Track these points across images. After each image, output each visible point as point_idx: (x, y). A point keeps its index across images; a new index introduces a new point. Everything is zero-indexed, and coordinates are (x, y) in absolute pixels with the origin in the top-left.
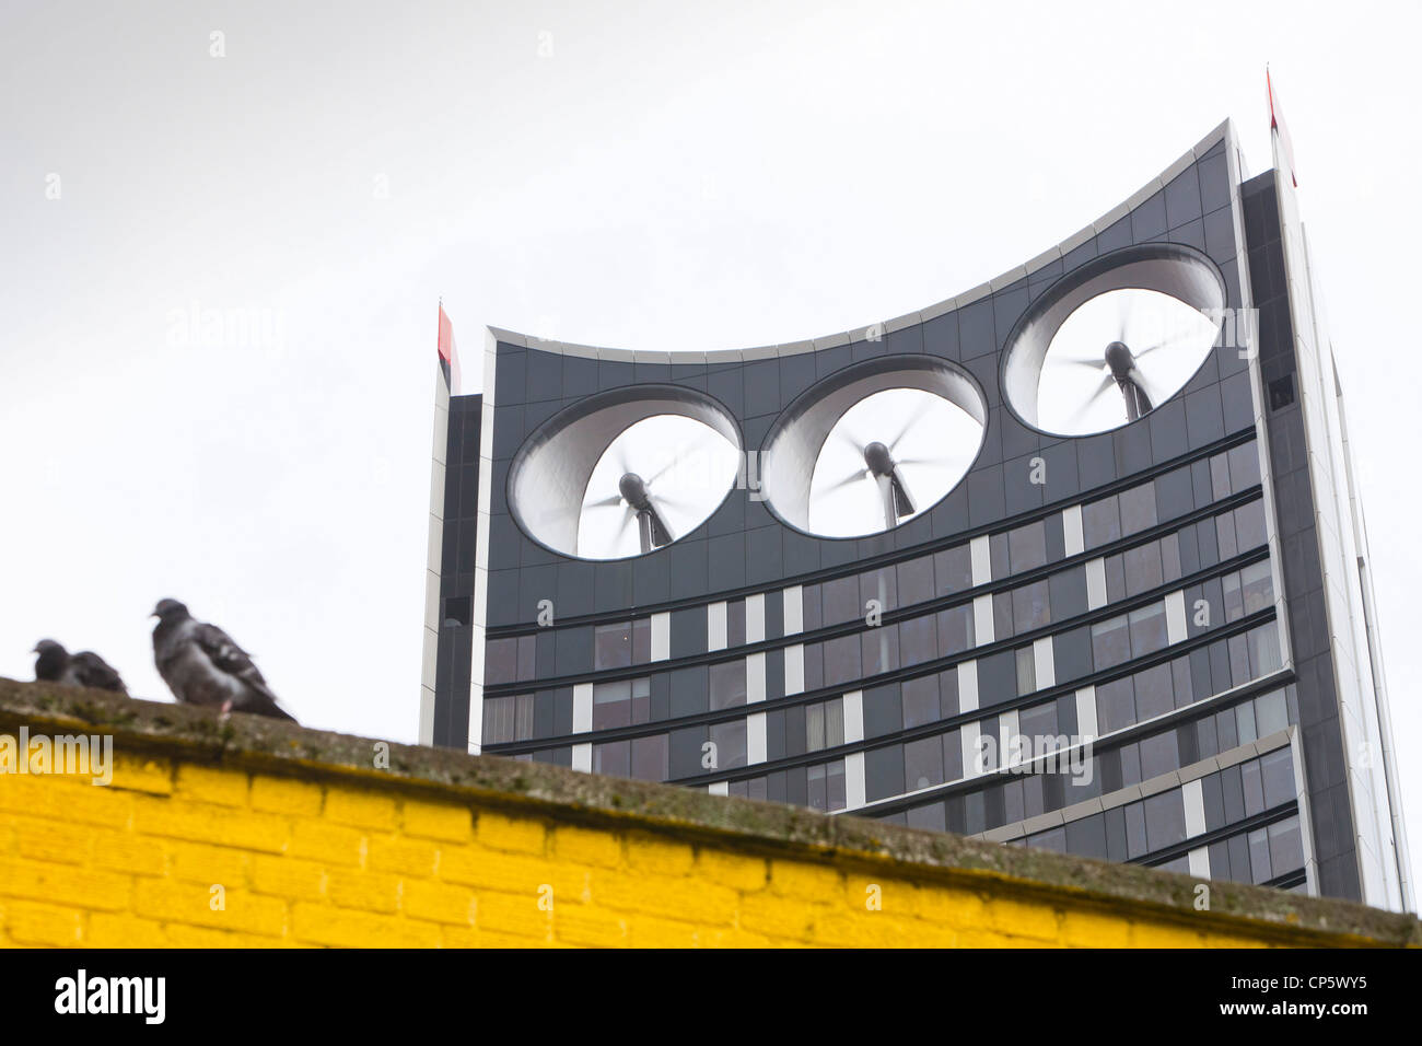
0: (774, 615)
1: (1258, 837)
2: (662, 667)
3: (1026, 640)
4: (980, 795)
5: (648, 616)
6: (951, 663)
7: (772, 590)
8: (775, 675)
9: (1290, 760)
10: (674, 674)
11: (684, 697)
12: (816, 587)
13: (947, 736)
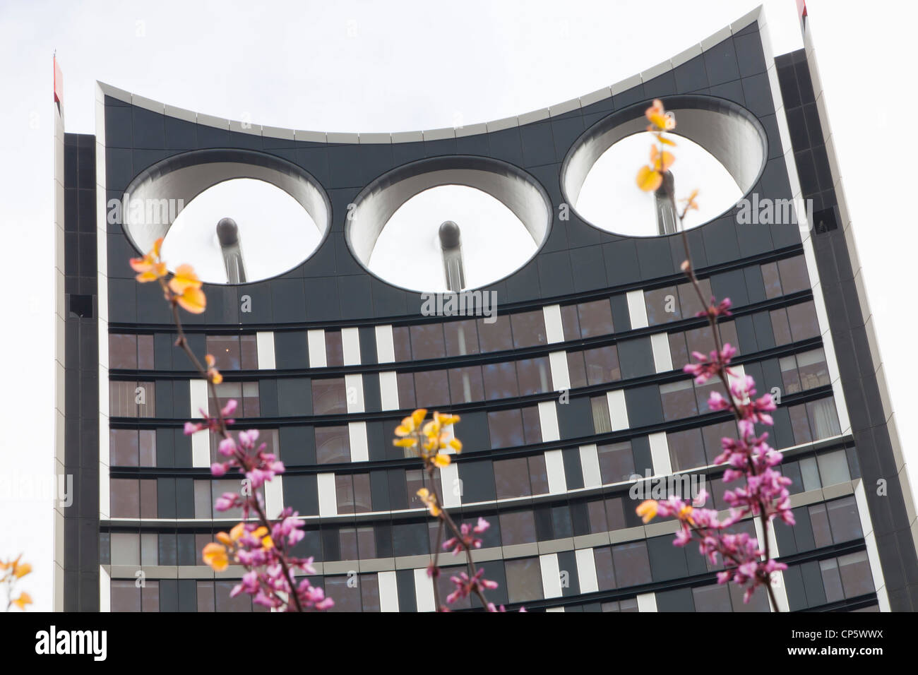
0: (368, 346)
1: (828, 566)
2: (267, 375)
3: (600, 391)
4: (566, 509)
5: (254, 333)
6: (532, 402)
7: (367, 327)
8: (372, 393)
9: (855, 507)
10: (280, 382)
11: (290, 400)
12: (405, 329)
13: (531, 459)
